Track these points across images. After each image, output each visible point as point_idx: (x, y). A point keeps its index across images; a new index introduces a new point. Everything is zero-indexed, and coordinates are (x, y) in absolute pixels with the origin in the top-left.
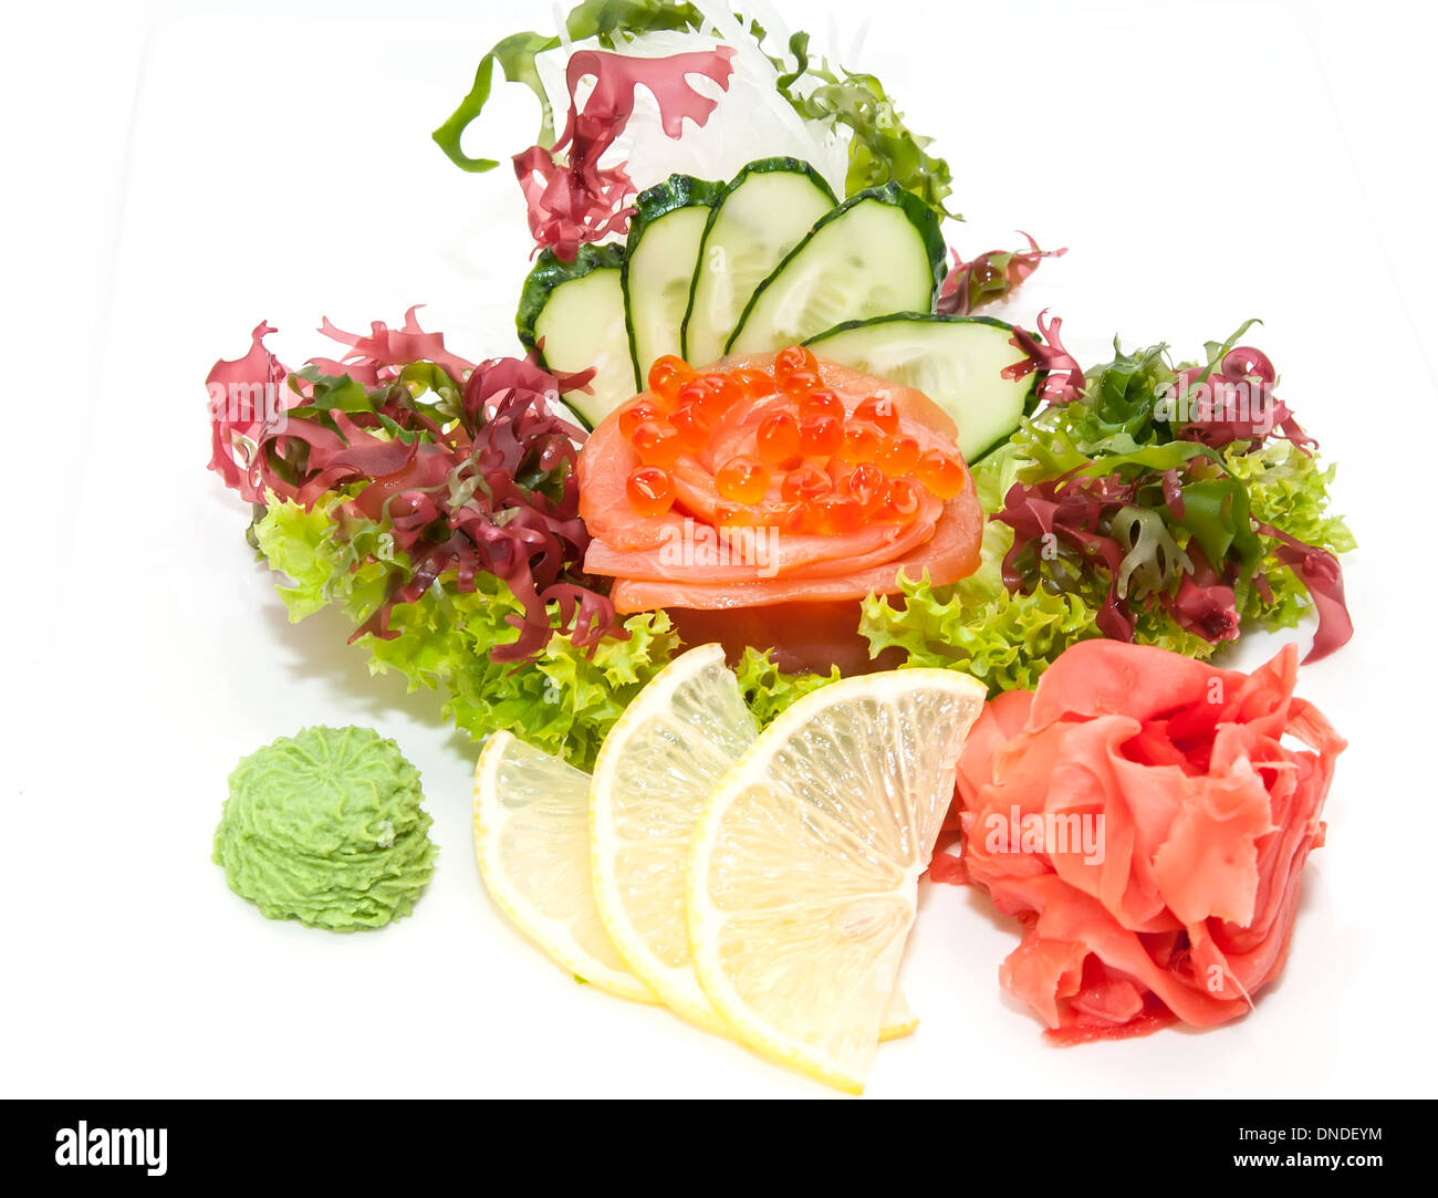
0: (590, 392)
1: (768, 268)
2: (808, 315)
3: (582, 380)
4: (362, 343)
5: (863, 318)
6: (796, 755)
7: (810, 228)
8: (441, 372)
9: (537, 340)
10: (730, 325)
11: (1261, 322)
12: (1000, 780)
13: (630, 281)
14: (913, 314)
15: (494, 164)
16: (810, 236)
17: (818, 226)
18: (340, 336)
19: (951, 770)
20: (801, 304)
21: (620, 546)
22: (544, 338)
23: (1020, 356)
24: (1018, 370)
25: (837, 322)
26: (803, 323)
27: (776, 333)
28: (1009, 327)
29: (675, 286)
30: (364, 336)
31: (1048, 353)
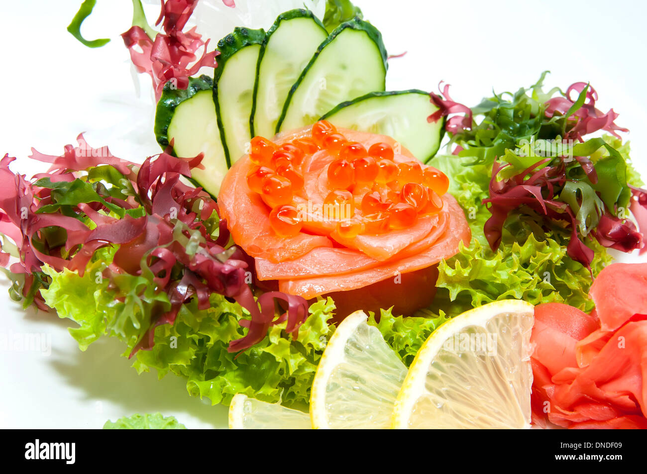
0: (202, 168)
1: (295, 77)
2: (321, 103)
3: (197, 162)
4: (59, 160)
5: (350, 99)
6: (439, 373)
7: (316, 50)
8: (113, 170)
9: (170, 141)
10: (277, 115)
11: (549, 72)
12: (584, 364)
13: (219, 96)
14: (377, 93)
15: (107, 41)
16: (317, 55)
17: (321, 48)
18: (44, 158)
19: (528, 362)
20: (316, 96)
21: (279, 259)
22: (173, 138)
23: (434, 109)
24: (435, 117)
25: (336, 104)
26: (318, 107)
27: (304, 116)
28: (426, 94)
29: (244, 95)
30: (59, 156)
31: (448, 104)
